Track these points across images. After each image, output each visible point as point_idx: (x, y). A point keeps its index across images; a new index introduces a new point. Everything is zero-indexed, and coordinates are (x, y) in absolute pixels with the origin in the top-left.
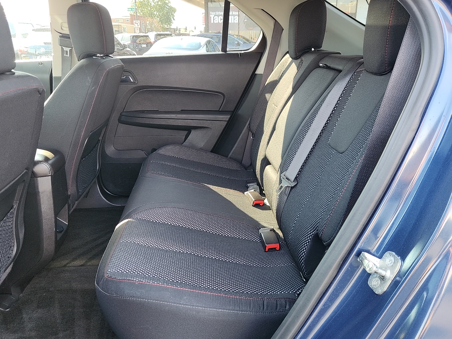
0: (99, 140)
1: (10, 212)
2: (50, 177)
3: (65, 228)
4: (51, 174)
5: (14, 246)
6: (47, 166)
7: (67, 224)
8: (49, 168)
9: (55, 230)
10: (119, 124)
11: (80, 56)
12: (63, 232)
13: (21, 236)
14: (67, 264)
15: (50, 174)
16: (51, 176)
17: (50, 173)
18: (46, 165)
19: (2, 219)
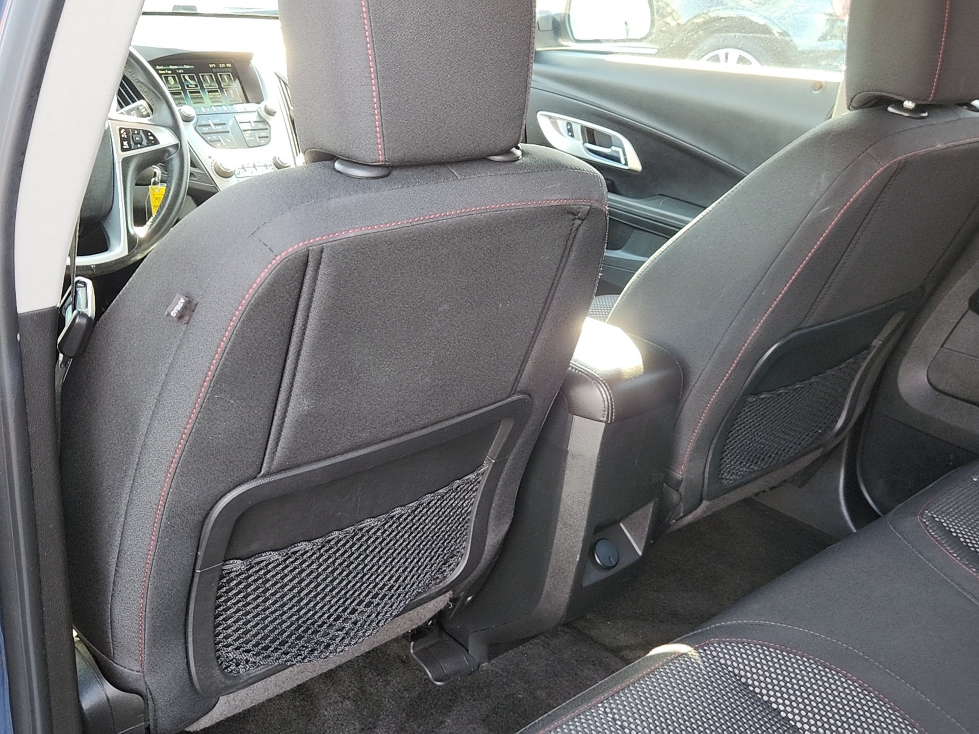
0: (868, 347)
1: (464, 478)
2: (603, 424)
3: (626, 562)
4: (605, 419)
5: (463, 557)
6: (602, 395)
7: (640, 553)
8: (606, 403)
9: (578, 560)
10: (970, 312)
11: (852, 99)
12: (613, 571)
13: (493, 539)
14: (627, 647)
15: (604, 417)
16: (606, 422)
17: (606, 416)
18: (601, 392)
19: (433, 490)
